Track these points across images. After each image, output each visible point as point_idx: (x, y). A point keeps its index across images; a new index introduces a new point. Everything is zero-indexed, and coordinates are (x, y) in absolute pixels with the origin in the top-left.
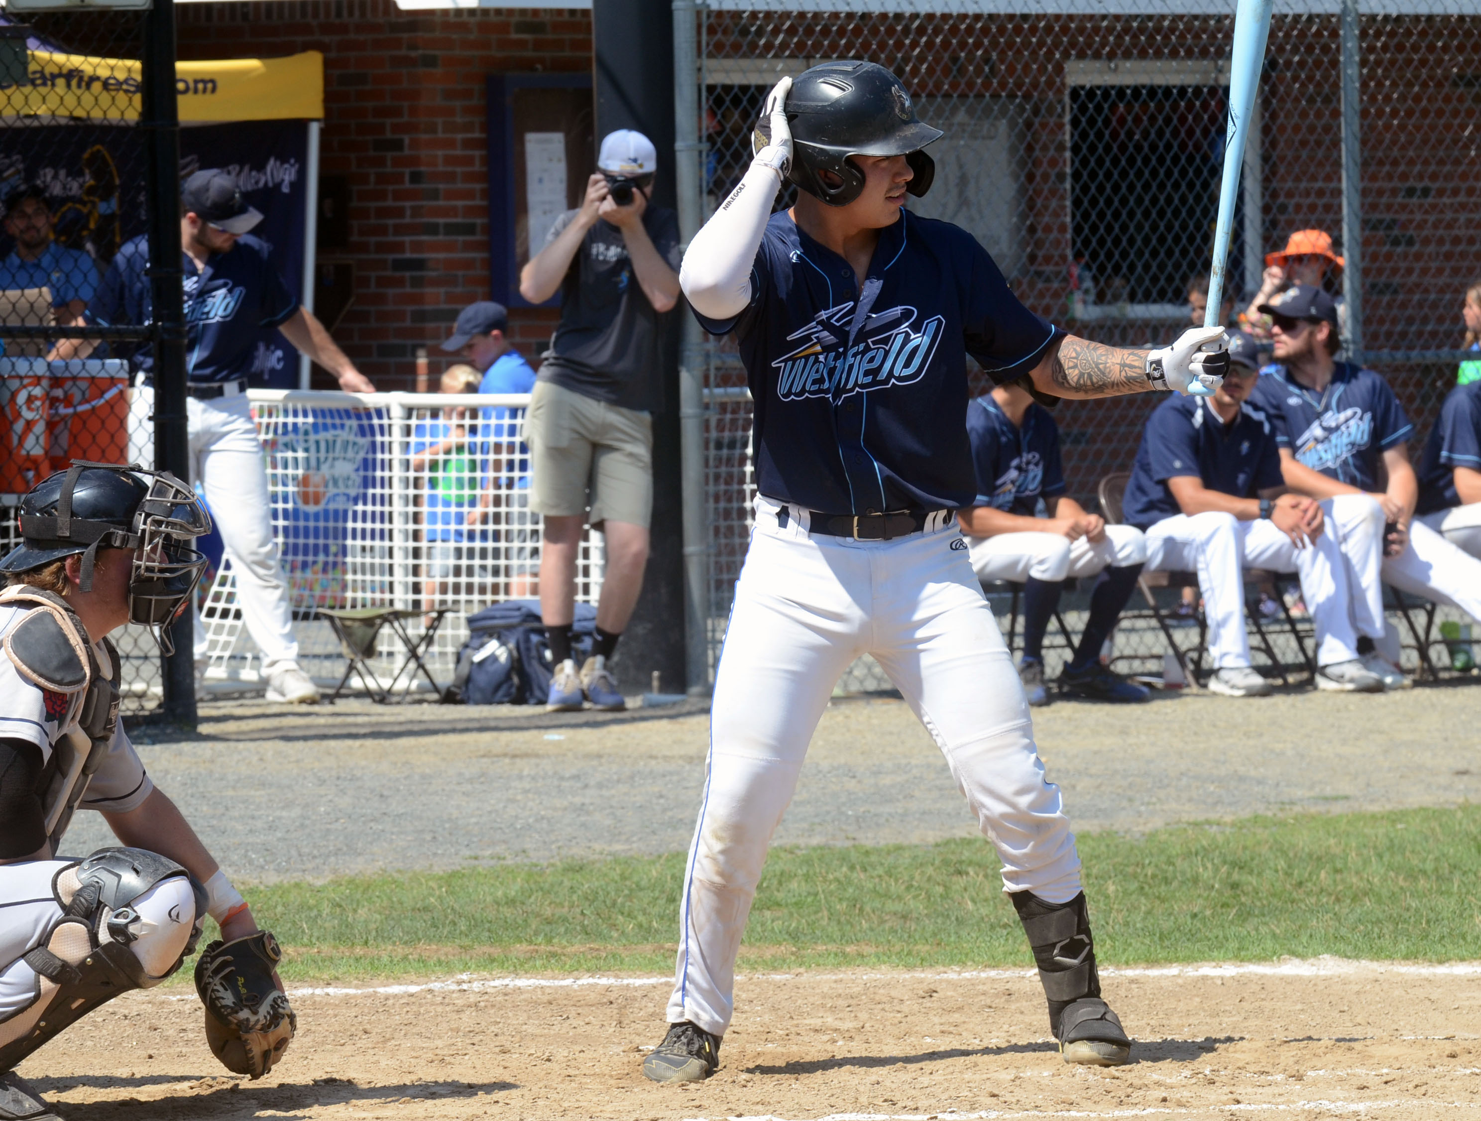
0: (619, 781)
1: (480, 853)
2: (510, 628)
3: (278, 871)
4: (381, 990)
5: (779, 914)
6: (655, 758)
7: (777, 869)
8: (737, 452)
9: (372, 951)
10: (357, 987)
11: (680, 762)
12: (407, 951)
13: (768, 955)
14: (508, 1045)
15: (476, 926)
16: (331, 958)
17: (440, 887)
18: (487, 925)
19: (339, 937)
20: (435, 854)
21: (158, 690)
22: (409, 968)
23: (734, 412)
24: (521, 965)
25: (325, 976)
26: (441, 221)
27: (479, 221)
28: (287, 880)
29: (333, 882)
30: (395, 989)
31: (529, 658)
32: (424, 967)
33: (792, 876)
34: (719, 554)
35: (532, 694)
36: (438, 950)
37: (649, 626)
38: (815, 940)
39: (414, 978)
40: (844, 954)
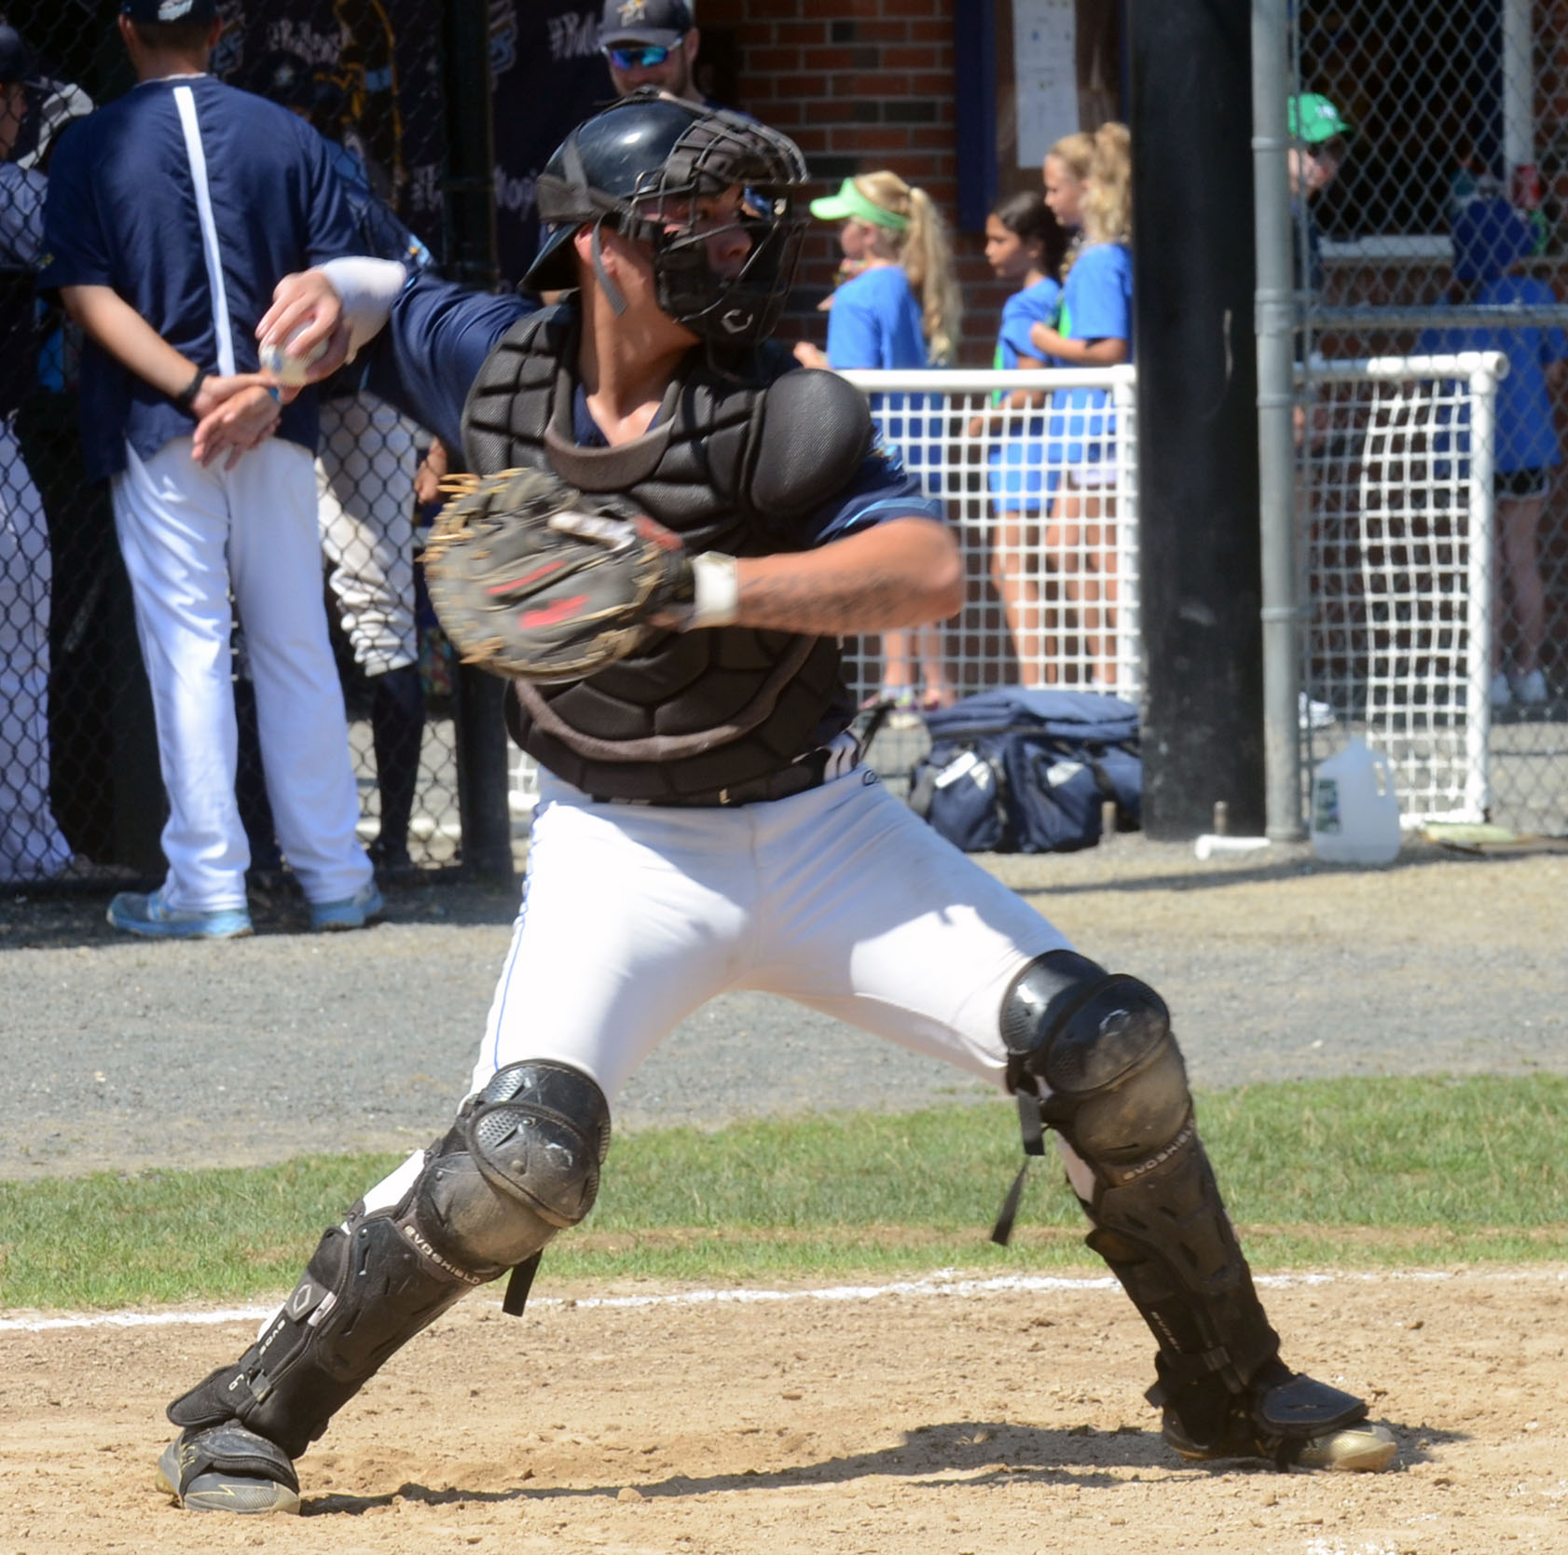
0: (1167, 973)
1: (958, 1084)
2: (993, 734)
3: (648, 1110)
4: (820, 1294)
5: (1425, 1179)
6: (1223, 937)
7: (1419, 1109)
8: (1346, 460)
9: (802, 1235)
10: (781, 1289)
11: (1262, 944)
12: (854, 1235)
13: (1410, 1243)
14: (1017, 1378)
15: (957, 1196)
16: (740, 1246)
17: (900, 1136)
18: (975, 1196)
19: (750, 1213)
20: (888, 1086)
21: (453, 829)
22: (860, 1261)
23: (1341, 398)
24: (1032, 1257)
25: (733, 1272)
26: (881, 99)
27: (940, 100)
28: (665, 1124)
29: (734, 1128)
30: (840, 1293)
31: (1023, 781)
32: (882, 1259)
33: (1442, 1122)
34: (1317, 619)
35: (1028, 841)
36: (901, 1235)
37: (1209, 731)
38: (1482, 1219)
39: (868, 1275)
40: (1528, 1241)
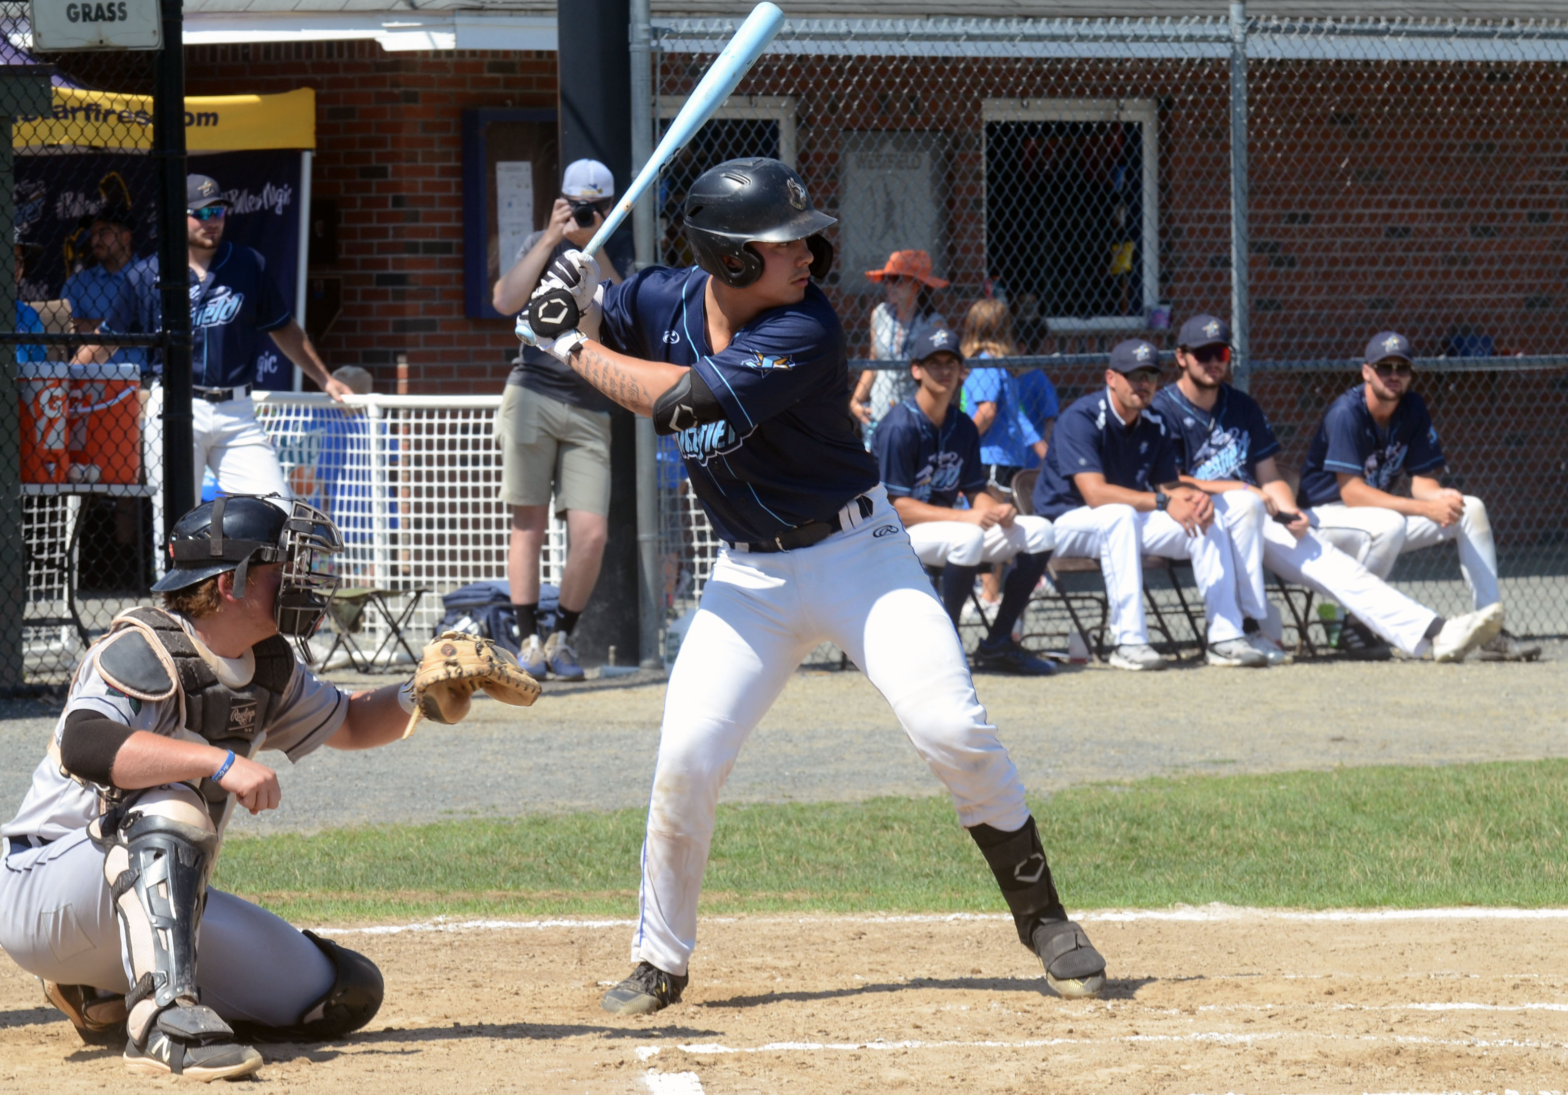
0: (578, 744)
1: (454, 808)
2: (481, 606)
4: (366, 930)
5: (724, 864)
6: (612, 723)
9: (358, 896)
10: (344, 928)
11: (634, 727)
12: (389, 895)
14: (480, 980)
15: (451, 873)
17: (419, 839)
18: (461, 873)
19: (328, 883)
20: (414, 809)
22: (391, 911)
24: (492, 908)
25: (316, 918)
26: (421, 240)
27: (455, 241)
29: (322, 833)
30: (379, 930)
32: (404, 910)
33: (735, 830)
36: (416, 895)
37: (606, 605)
38: (756, 886)
39: (395, 919)
40: (782, 900)
